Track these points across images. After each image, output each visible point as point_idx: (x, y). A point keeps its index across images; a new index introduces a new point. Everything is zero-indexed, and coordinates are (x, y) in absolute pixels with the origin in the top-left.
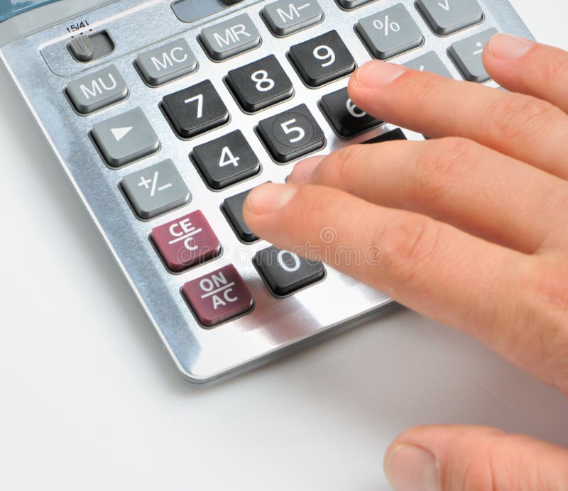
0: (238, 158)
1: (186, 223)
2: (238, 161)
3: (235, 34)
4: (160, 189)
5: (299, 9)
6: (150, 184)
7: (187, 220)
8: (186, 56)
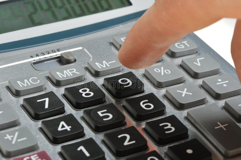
0: (70, 127)
1: (35, 157)
2: (70, 128)
3: (70, 73)
4: (19, 140)
5: (109, 63)
6: (12, 138)
7: (36, 155)
8: (39, 81)
